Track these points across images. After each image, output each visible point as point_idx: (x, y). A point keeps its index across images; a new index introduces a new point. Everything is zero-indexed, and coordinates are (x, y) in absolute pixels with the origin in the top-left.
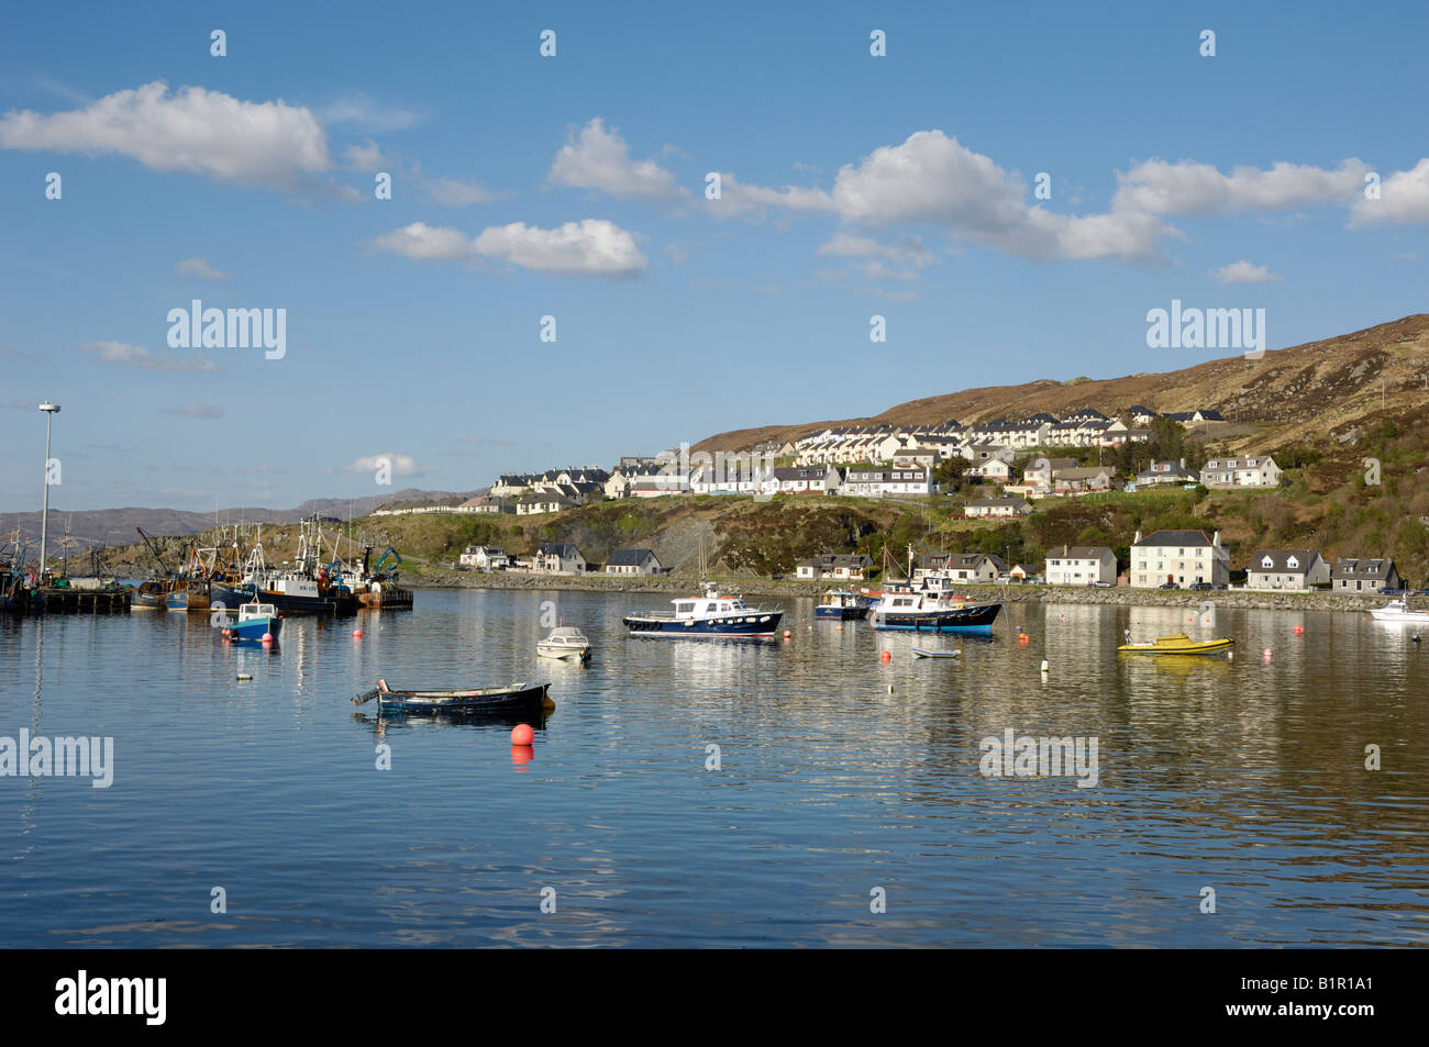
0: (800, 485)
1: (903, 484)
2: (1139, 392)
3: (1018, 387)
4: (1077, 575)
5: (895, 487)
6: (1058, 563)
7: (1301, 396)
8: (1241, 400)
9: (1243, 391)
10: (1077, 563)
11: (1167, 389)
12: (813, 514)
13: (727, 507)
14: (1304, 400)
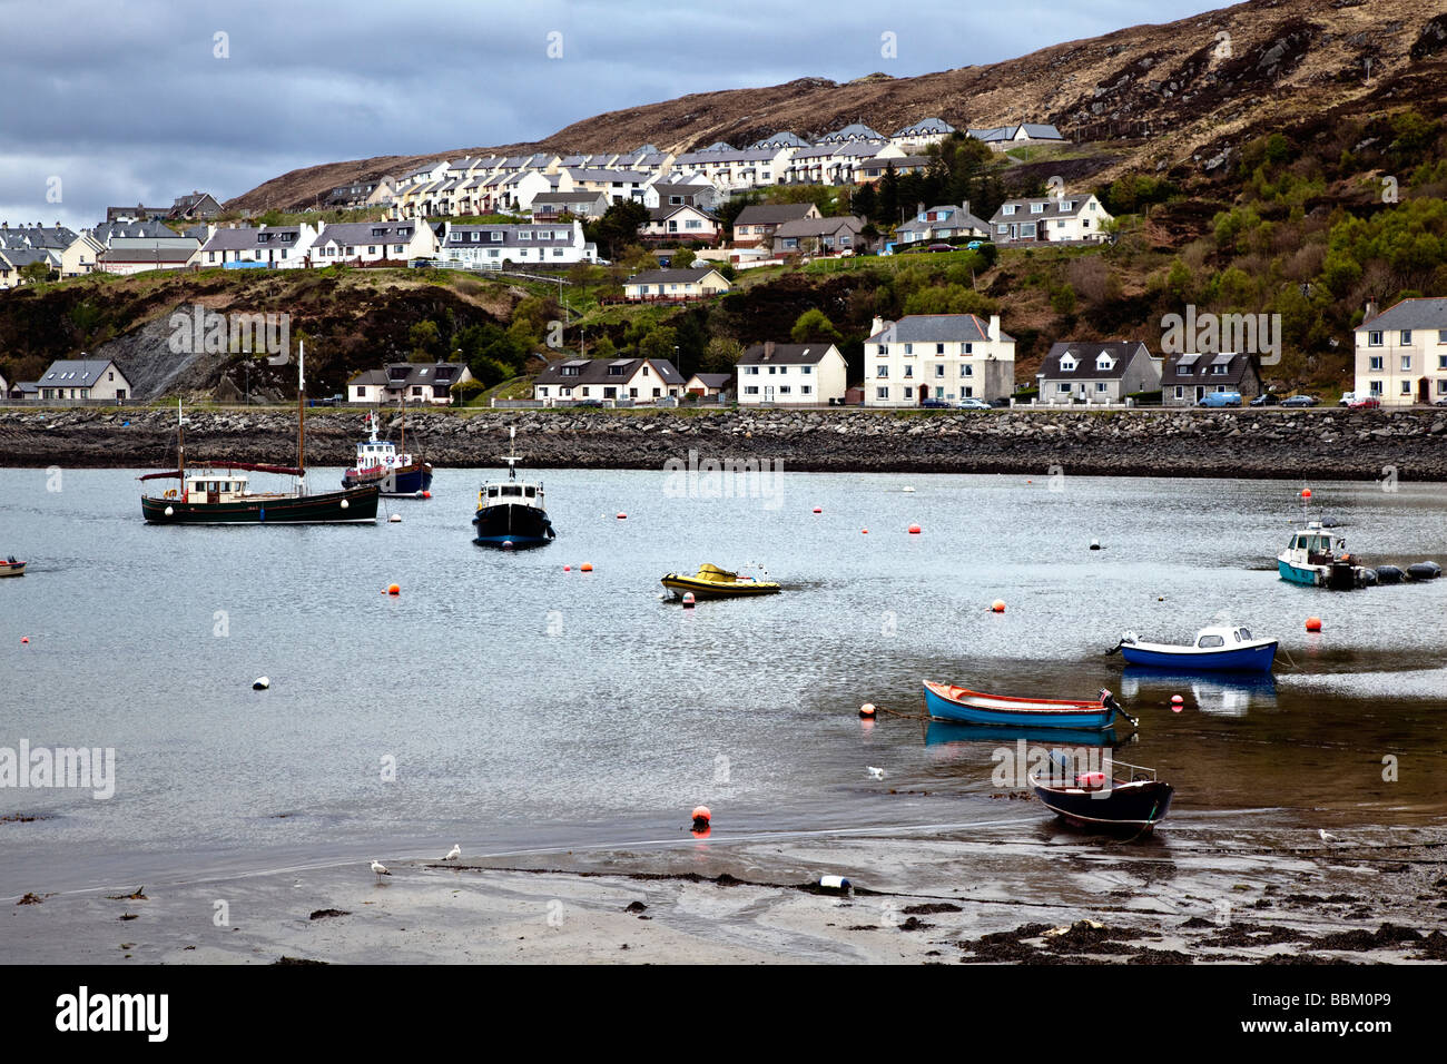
0: (372, 251)
1: (537, 250)
2: (944, 95)
3: (765, 91)
4: (784, 390)
5: (524, 254)
6: (755, 371)
7: (1185, 98)
8: (1095, 107)
9: (1099, 92)
10: (784, 370)
11: (985, 91)
12: (382, 298)
13: (247, 288)
14: (1189, 105)
